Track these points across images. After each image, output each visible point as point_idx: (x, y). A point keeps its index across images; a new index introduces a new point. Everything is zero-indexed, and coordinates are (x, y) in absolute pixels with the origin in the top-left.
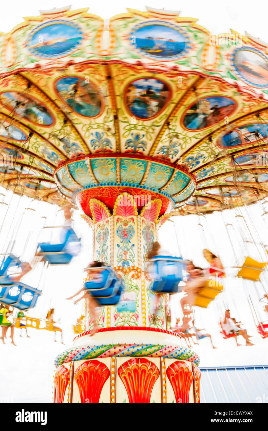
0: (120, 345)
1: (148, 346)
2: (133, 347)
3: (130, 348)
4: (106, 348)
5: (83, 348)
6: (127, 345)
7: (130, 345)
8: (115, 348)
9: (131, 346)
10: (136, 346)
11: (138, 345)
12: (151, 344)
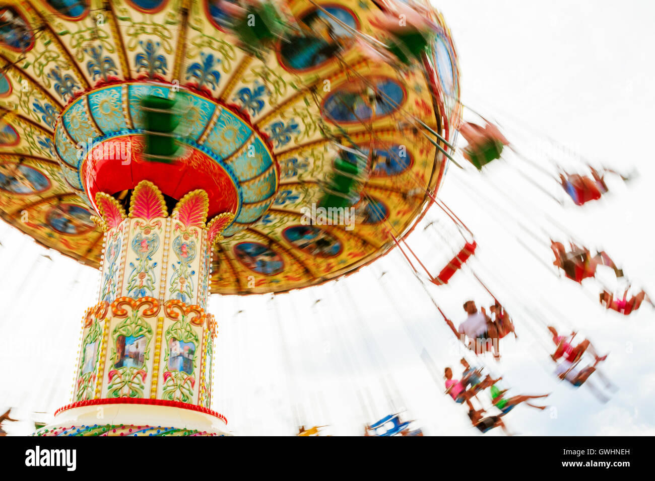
0: (123, 427)
1: (168, 430)
2: (144, 432)
3: (137, 432)
4: (101, 430)
5: (64, 429)
6: (136, 427)
7: (139, 427)
8: (114, 431)
9: (141, 429)
10: (148, 430)
11: (152, 428)
12: (173, 428)
